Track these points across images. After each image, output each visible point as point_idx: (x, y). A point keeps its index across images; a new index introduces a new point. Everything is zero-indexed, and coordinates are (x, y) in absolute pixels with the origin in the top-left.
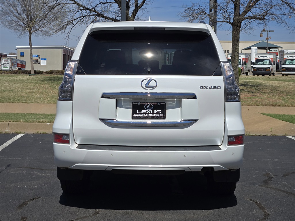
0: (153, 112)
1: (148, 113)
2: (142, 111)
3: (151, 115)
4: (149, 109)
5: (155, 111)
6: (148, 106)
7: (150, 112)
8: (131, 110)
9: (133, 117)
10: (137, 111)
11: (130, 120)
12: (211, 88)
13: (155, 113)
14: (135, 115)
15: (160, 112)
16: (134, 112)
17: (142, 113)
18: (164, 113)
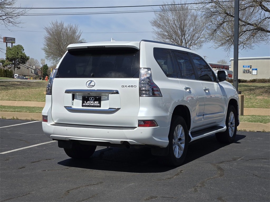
0: (94, 102)
1: (91, 103)
2: (88, 102)
3: (93, 105)
4: (92, 101)
5: (95, 102)
6: (91, 99)
7: (92, 102)
8: (82, 101)
9: (83, 106)
10: (85, 101)
11: (81, 107)
12: (129, 86)
13: (95, 103)
14: (84, 104)
15: (98, 103)
16: (83, 103)
17: (88, 103)
18: (100, 103)
